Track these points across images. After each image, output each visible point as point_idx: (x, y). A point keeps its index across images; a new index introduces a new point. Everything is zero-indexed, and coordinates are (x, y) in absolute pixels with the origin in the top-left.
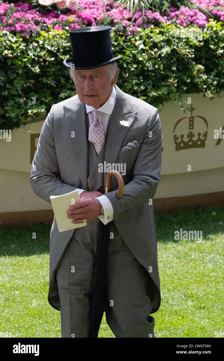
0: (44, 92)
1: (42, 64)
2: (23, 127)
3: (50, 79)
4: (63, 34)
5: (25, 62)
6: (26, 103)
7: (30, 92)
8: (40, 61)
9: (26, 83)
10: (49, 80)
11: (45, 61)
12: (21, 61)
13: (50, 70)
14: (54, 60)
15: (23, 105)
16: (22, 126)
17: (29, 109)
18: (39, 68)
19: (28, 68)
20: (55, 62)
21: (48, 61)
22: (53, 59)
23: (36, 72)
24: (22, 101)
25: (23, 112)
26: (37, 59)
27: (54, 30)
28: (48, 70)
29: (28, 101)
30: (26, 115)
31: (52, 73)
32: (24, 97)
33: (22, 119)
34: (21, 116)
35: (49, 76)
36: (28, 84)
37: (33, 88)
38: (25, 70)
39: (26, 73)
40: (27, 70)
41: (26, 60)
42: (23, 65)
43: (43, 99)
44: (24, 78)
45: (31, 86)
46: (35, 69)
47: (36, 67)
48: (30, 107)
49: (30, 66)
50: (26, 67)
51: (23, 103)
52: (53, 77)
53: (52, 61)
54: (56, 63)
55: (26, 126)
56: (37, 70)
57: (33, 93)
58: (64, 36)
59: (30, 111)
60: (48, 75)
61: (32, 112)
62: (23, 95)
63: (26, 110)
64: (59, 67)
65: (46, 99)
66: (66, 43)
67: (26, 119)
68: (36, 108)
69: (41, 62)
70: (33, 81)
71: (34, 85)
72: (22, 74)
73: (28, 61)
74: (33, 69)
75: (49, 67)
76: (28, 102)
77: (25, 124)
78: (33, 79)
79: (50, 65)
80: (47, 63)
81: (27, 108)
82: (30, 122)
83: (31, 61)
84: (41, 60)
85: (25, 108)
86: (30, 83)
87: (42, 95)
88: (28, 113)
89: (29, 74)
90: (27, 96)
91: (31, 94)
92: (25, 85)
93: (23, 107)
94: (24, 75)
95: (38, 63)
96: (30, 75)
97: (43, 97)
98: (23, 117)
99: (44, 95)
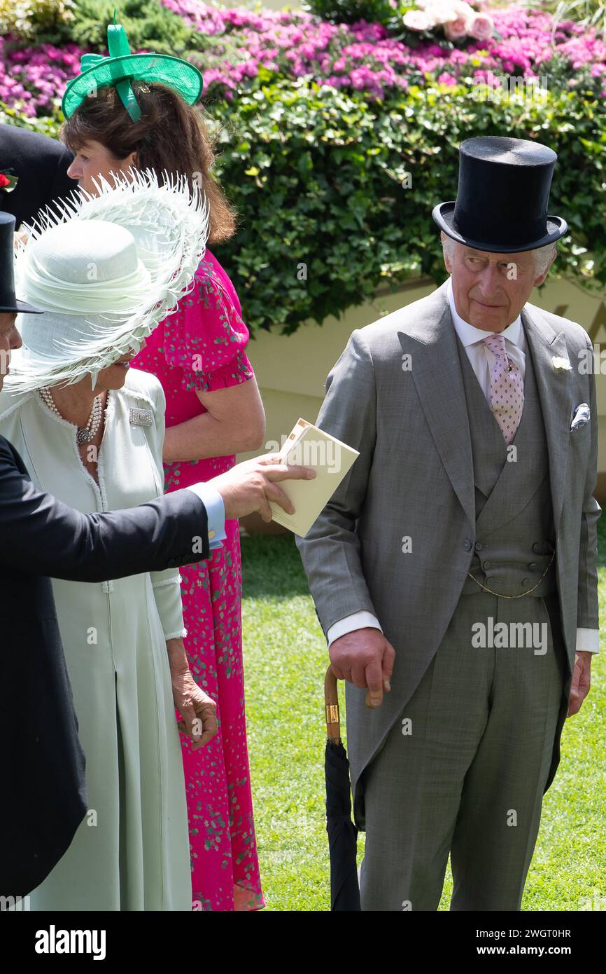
0: (417, 225)
1: (413, 161)
2: (371, 304)
3: (430, 194)
4: (460, 93)
5: (373, 157)
6: (375, 249)
7: (385, 224)
8: (407, 154)
9: (375, 204)
10: (428, 199)
11: (418, 154)
12: (365, 154)
13: (430, 175)
14: (440, 152)
15: (370, 254)
16: (367, 301)
17: (384, 262)
18: (406, 169)
19: (381, 171)
20: (441, 158)
21: (425, 155)
22: (436, 150)
23: (398, 179)
24: (368, 244)
25: (369, 269)
26: (399, 150)
27: (439, 84)
28: (426, 174)
29: (382, 244)
30: (376, 276)
31: (434, 183)
32: (372, 236)
33: (368, 285)
34: (366, 277)
35: (428, 189)
36: (381, 207)
37: (391, 216)
38: (374, 175)
39: (376, 181)
40: (378, 174)
41: (374, 152)
42: (368, 164)
43: (415, 240)
44: (372, 193)
45: (388, 210)
46: (397, 174)
47: (398, 167)
48: (385, 259)
49: (384, 165)
50: (375, 168)
51: (369, 249)
52: (436, 191)
53: (435, 154)
54: (444, 158)
55: (378, 301)
56: (401, 174)
57: (391, 226)
58: (461, 99)
59: (384, 268)
60: (425, 186)
61: (389, 270)
62: (369, 231)
63: (377, 265)
64: (451, 168)
65: (421, 240)
66: (467, 114)
67: (375, 285)
68: (398, 260)
69: (410, 157)
70: (392, 200)
71: (394, 208)
72: (366, 183)
73: (380, 154)
74: (391, 173)
75: (427, 167)
76: (381, 248)
77: (373, 296)
78: (392, 196)
79: (431, 164)
80: (423, 160)
81: (379, 260)
82: (386, 292)
83: (386, 154)
84: (410, 152)
85: (374, 260)
86: (384, 203)
87: (412, 232)
88: (381, 271)
89: (383, 185)
90: (379, 233)
91: (387, 230)
92: (374, 210)
93: (369, 259)
94: (371, 186)
95: (403, 158)
96: (386, 186)
97: (415, 236)
98: (369, 281)
99: (415, 231)
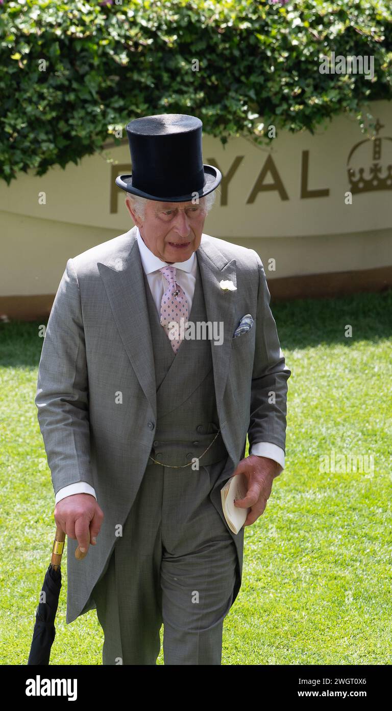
0: (135, 96)
1: (132, 49)
2: (100, 154)
3: (145, 74)
5: (104, 46)
6: (104, 114)
7: (112, 96)
8: (128, 44)
9: (105, 81)
10: (142, 77)
11: (136, 44)
12: (98, 44)
13: (145, 60)
14: (152, 43)
15: (100, 118)
16: (97, 153)
17: (110, 123)
18: (128, 55)
19: (109, 57)
20: (153, 47)
21: (142, 45)
22: (150, 41)
23: (122, 63)
24: (99, 110)
25: (99, 128)
26: (123, 41)
28: (142, 59)
29: (109, 110)
30: (105, 134)
31: (148, 65)
32: (102, 104)
33: (98, 140)
34: (97, 134)
35: (144, 70)
36: (109, 83)
37: (116, 90)
38: (104, 60)
39: (106, 64)
40: (107, 58)
41: (104, 42)
42: (100, 52)
43: (133, 108)
44: (102, 73)
45: (113, 85)
46: (120, 59)
47: (121, 53)
48: (111, 121)
49: (112, 52)
50: (105, 54)
51: (100, 114)
52: (149, 72)
53: (148, 45)
54: (155, 47)
55: (105, 152)
56: (123, 59)
57: (116, 97)
58: (169, 4)
59: (110, 128)
60: (141, 67)
61: (114, 130)
62: (100, 101)
63: (105, 125)
64: (160, 55)
65: (138, 107)
66: (173, 15)
67: (104, 139)
68: (121, 122)
69: (130, 46)
70: (117, 78)
71: (118, 84)
72: (98, 66)
73: (109, 44)
74: (117, 58)
75: (143, 54)
76: (108, 113)
77: (102, 148)
78: (116, 74)
79: (146, 51)
80: (140, 49)
81: (106, 122)
82: (111, 145)
83: (113, 45)
84: (131, 43)
85: (103, 122)
86: (112, 81)
87: (131, 101)
88: (108, 130)
89: (109, 67)
90: (107, 102)
91: (113, 100)
92: (103, 85)
93: (99, 121)
94: (102, 67)
95: (126, 47)
96: (112, 67)
97: (133, 104)
98: (99, 138)
99: (134, 100)
